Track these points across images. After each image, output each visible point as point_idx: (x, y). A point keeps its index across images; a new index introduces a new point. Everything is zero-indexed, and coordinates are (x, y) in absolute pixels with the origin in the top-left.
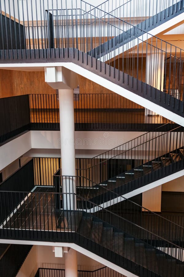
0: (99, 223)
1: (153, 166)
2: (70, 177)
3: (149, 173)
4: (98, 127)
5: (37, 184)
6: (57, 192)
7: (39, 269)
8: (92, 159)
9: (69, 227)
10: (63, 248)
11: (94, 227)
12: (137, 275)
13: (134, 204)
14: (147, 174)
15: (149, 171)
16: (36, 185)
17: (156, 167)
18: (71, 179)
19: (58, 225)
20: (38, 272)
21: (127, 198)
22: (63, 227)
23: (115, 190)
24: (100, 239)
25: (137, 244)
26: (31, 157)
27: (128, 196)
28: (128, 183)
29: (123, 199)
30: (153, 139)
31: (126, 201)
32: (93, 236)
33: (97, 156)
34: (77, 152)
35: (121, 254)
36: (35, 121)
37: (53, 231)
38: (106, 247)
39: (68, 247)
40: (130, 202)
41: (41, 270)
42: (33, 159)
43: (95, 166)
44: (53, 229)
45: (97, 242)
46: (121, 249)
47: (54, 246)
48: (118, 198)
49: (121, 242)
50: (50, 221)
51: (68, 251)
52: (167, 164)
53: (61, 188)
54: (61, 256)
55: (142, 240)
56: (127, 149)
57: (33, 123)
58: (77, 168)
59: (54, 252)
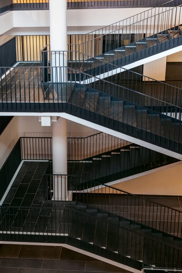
0: (95, 93)
1: (159, 39)
2: (60, 52)
3: (154, 45)
4: (94, 5)
5: (20, 60)
6: (45, 66)
7: (21, 138)
8: (86, 35)
9: (59, 98)
10: (51, 117)
11: (89, 97)
12: (139, 139)
13: (136, 74)
14: (152, 46)
15: (154, 43)
16: (18, 61)
17: (163, 39)
18: (61, 53)
19: (45, 96)
20: (19, 142)
21: (128, 69)
22: (52, 98)
23: (113, 62)
24: (95, 107)
25: (139, 111)
26: (13, 36)
27: (129, 67)
28: (129, 55)
29: (123, 70)
30: (151, 17)
31: (127, 71)
32: (87, 106)
33: (92, 32)
34: (69, 28)
35: (121, 120)
36: (18, 2)
37: (40, 102)
38: (103, 115)
39: (57, 117)
40: (132, 72)
41: (23, 139)
42: (15, 37)
43: (86, 43)
44: (40, 100)
45: (92, 111)
46: (121, 115)
47: (41, 116)
48: (117, 69)
49: (121, 109)
50: (36, 93)
51: (57, 120)
52: (176, 36)
53: (49, 63)
54: (49, 125)
55: (146, 107)
56: (128, 24)
57: (16, 4)
58: (68, 44)
59: (41, 122)
